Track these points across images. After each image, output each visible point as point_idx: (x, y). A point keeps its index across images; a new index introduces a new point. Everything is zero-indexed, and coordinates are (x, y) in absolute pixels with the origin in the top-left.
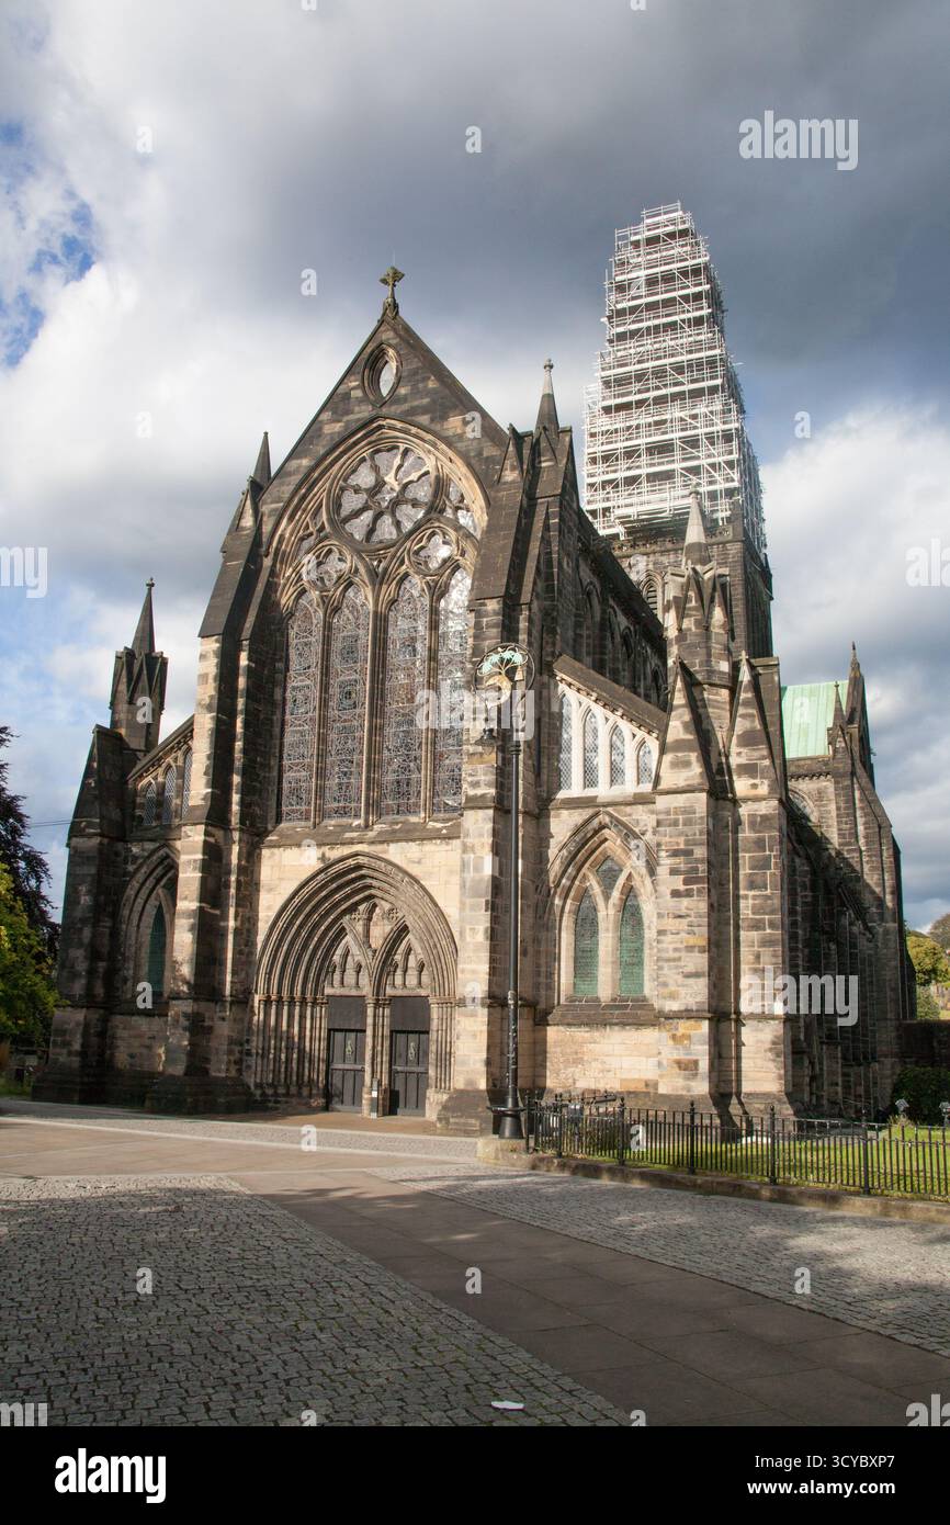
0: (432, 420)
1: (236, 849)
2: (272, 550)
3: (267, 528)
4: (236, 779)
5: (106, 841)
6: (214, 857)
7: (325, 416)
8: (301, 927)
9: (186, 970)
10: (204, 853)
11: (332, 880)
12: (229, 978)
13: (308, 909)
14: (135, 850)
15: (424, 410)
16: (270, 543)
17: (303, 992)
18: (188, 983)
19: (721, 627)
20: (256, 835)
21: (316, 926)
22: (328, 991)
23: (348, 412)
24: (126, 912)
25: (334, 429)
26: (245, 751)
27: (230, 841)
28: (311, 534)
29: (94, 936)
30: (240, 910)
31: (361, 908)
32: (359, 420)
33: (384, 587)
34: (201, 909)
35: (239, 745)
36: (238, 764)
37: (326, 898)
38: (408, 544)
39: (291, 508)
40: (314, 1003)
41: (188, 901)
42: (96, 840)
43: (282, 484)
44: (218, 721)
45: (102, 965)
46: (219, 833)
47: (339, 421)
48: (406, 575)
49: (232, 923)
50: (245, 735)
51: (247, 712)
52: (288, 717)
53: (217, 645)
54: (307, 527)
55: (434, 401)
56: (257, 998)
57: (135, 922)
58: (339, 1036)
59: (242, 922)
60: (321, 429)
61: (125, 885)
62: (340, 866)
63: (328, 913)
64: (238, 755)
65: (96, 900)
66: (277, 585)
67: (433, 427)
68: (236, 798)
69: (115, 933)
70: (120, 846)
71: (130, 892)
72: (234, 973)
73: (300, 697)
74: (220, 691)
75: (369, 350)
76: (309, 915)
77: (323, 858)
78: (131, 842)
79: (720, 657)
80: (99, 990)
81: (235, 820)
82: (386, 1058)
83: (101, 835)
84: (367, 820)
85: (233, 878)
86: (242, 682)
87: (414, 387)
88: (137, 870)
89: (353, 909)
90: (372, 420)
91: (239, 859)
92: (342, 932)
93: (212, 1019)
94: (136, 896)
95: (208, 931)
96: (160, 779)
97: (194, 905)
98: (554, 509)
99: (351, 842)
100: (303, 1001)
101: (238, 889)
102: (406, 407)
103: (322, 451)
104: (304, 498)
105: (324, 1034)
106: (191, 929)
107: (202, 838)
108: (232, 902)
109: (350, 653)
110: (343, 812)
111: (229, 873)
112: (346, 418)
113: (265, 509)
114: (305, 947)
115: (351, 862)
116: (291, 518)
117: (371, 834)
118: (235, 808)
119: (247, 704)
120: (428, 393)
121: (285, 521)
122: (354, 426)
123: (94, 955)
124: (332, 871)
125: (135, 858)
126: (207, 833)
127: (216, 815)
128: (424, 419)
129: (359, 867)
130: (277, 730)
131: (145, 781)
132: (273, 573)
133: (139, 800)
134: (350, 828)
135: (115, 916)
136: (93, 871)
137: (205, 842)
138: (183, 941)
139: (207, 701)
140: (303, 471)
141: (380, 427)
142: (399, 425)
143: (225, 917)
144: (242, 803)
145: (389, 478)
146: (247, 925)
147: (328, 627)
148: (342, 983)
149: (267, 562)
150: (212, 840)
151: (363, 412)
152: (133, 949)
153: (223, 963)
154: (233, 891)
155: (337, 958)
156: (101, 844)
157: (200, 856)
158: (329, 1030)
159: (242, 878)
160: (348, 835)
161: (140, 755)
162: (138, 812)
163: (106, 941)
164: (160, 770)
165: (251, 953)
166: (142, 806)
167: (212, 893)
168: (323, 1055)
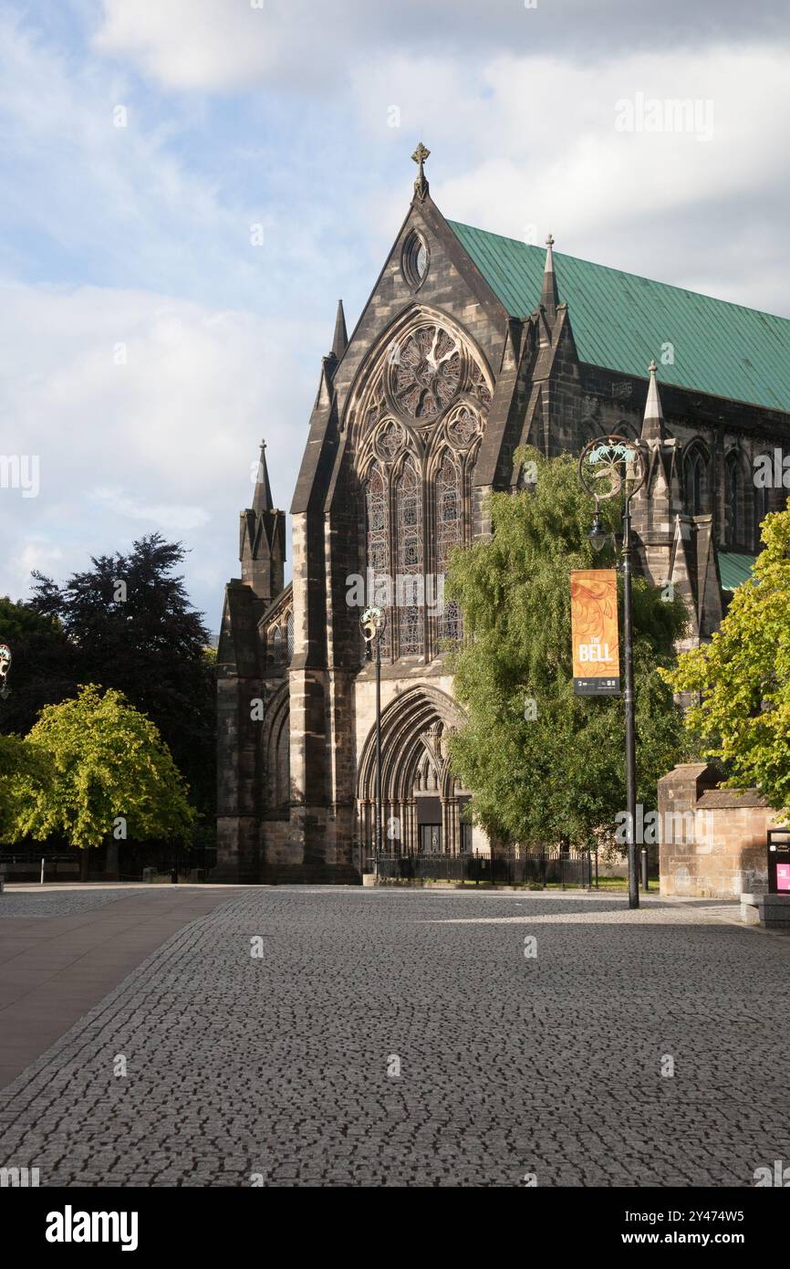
0: (454, 307)
1: (332, 685)
2: (346, 426)
3: (340, 406)
4: (329, 629)
5: (243, 681)
6: (315, 695)
7: (377, 299)
8: (387, 745)
9: (299, 784)
10: (306, 693)
11: (406, 706)
12: (334, 788)
13: (391, 730)
14: (270, 684)
15: (448, 297)
16: (344, 420)
17: (396, 796)
18: (300, 793)
19: (663, 494)
20: (349, 672)
21: (400, 743)
22: (416, 794)
23: (393, 297)
24: (266, 738)
25: (383, 312)
26: (333, 606)
27: (328, 680)
28: (376, 408)
29: (240, 760)
30: (340, 734)
31: (433, 726)
32: (400, 305)
33: (430, 459)
34: (306, 736)
35: (329, 601)
36: (329, 616)
37: (404, 720)
38: (445, 420)
39: (357, 387)
40: (406, 804)
41: (297, 730)
42: (234, 682)
43: (348, 364)
44: (310, 584)
45: (250, 783)
46: (319, 674)
47: (387, 305)
48: (446, 448)
49: (334, 745)
50: (333, 592)
51: (333, 573)
53: (304, 521)
54: (373, 402)
55: (455, 289)
56: (359, 802)
57: (274, 745)
58: (428, 829)
59: (343, 744)
60: (373, 312)
62: (409, 695)
63: (407, 732)
64: (329, 609)
65: (239, 730)
66: (353, 455)
67: (454, 314)
68: (330, 644)
69: (259, 756)
70: (256, 683)
71: (268, 720)
72: (338, 784)
73: (378, 552)
74: (309, 559)
75: (404, 235)
76: (393, 734)
77: (397, 689)
78: (266, 678)
79: (661, 520)
80: (249, 802)
81: (330, 662)
82: (458, 843)
83: (239, 676)
84: (427, 658)
85: (332, 709)
86: (327, 548)
87: (440, 274)
88: (271, 702)
89: (425, 728)
90: (411, 307)
91: (336, 693)
92: (421, 747)
93: (324, 820)
94: (273, 723)
95: (315, 752)
96: (283, 625)
97: (302, 733)
98: (545, 391)
99: (415, 676)
100: (396, 803)
101: (336, 717)
102: (434, 294)
103: (376, 334)
104: (367, 376)
105: (415, 828)
106: (301, 752)
107: (304, 680)
108: (333, 728)
109: (411, 514)
110: (413, 650)
111: (329, 705)
112: (392, 303)
113: (338, 386)
114: (393, 759)
115: (416, 692)
116: (359, 395)
117: (429, 669)
118: (330, 653)
119: (332, 567)
120: (450, 281)
121: (354, 399)
122: (398, 311)
123: (242, 774)
124: (404, 698)
125: (269, 692)
126: (307, 676)
127: (315, 660)
128: (448, 306)
129: (422, 696)
131: (272, 626)
132: (349, 446)
133: (269, 642)
134: (416, 664)
135: (257, 743)
136: (234, 706)
137: (306, 683)
138: (297, 760)
139: (300, 568)
140: (364, 351)
141: (418, 312)
142: (431, 311)
143: (328, 740)
144: (335, 648)
145: (430, 357)
146: (348, 745)
147: (393, 493)
148: (426, 786)
149: (343, 436)
150: (313, 681)
151: (403, 297)
152: (275, 767)
153: (330, 777)
154: (333, 719)
155: (420, 767)
156: (239, 683)
157: (303, 695)
158: (419, 825)
159: (340, 709)
160: (415, 670)
161: (267, 603)
162: (269, 653)
163: (252, 763)
164: (282, 617)
165: (353, 767)
166: (272, 647)
167: (316, 722)
168: (415, 845)
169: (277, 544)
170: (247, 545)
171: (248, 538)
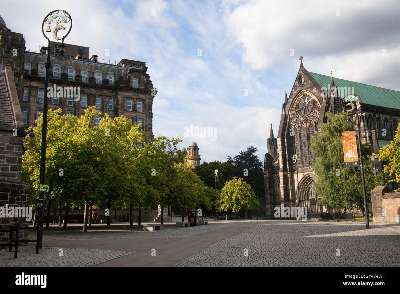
0: (311, 90)
1: (289, 175)
2: (288, 118)
3: (287, 114)
4: (287, 162)
5: (270, 175)
6: (285, 177)
7: (293, 90)
8: (302, 187)
9: (283, 197)
10: (283, 176)
11: (306, 179)
12: (291, 197)
13: (303, 184)
14: (275, 176)
15: (309, 88)
16: (288, 117)
17: (305, 199)
18: (283, 199)
19: (363, 126)
20: (292, 171)
21: (305, 187)
22: (309, 198)
23: (297, 89)
24: (275, 187)
25: (295, 93)
26: (288, 157)
27: (288, 174)
28: (295, 113)
29: (270, 192)
30: (291, 185)
31: (312, 183)
32: (299, 90)
33: (308, 123)
34: (284, 186)
35: (287, 156)
36: (287, 160)
37: (305, 182)
38: (310, 115)
39: (290, 109)
40: (307, 200)
41: (282, 185)
42: (268, 175)
43: (288, 105)
44: (282, 153)
45: (272, 197)
46: (286, 172)
47: (296, 91)
48: (311, 120)
49: (290, 188)
50: (288, 154)
51: (288, 150)
52: (296, 149)
53: (280, 139)
54: (294, 112)
55: (310, 86)
56: (297, 200)
57: (277, 189)
58: (313, 206)
59: (292, 187)
60: (293, 93)
61: (274, 182)
62: (306, 176)
63: (307, 184)
64: (287, 158)
65: (269, 186)
66: (290, 124)
67: (311, 91)
68: (288, 166)
69: (274, 191)
70: (273, 175)
71: (276, 183)
72: (291, 196)
73: (297, 145)
74: (282, 147)
75: (298, 76)
76: (303, 185)
77: (303, 175)
78: (274, 174)
79: (363, 132)
80: (273, 201)
81: (288, 170)
82: (320, 209)
83: (269, 174)
84: (310, 167)
85: (289, 180)
86: (286, 145)
87: (307, 83)
88: (276, 179)
89: (311, 183)
90: (301, 90)
91: (290, 176)
92: (310, 188)
93: (289, 204)
94: (277, 184)
95: (286, 190)
96: (278, 162)
97: (283, 186)
98: (333, 106)
99: (307, 172)
100: (305, 200)
101: (290, 182)
102: (306, 87)
103: (294, 97)
104: (292, 107)
105: (310, 206)
106: (283, 190)
107: (282, 174)
108: (290, 184)
109: (304, 136)
110: (307, 166)
111: (288, 179)
112: (297, 90)
113: (286, 110)
114: (304, 190)
115: (308, 175)
116: (291, 111)
117: (311, 170)
118: (288, 168)
119: (287, 149)
120: (309, 84)
121: (290, 112)
122: (298, 92)
123: (271, 195)
124: (305, 177)
125: (276, 177)
126: (283, 173)
127: (285, 169)
128: (309, 89)
129: (309, 176)
130: (294, 152)
131: (275, 163)
132: (289, 122)
133: (275, 166)
134: (308, 169)
135: (274, 188)
136: (268, 180)
137: (283, 174)
138: (282, 192)
139: (280, 149)
140: (291, 101)
141: (303, 91)
142: (306, 91)
143: (289, 187)
144: (289, 167)
145: (306, 101)
146: (293, 188)
147: (300, 132)
148: (312, 196)
149: (288, 120)
150: (284, 174)
151: (299, 89)
152: (278, 193)
153: (290, 195)
154: (289, 182)
155: (310, 192)
156: (269, 176)
157: (282, 177)
158: (311, 205)
159: (291, 180)
160: (307, 170)
161: (274, 158)
162: (275, 169)
163: (273, 192)
164: (277, 160)
165: (295, 193)
166: (276, 167)
167: (286, 183)
168: (310, 210)
169: (276, 145)
170: (269, 146)
171: (269, 144)
